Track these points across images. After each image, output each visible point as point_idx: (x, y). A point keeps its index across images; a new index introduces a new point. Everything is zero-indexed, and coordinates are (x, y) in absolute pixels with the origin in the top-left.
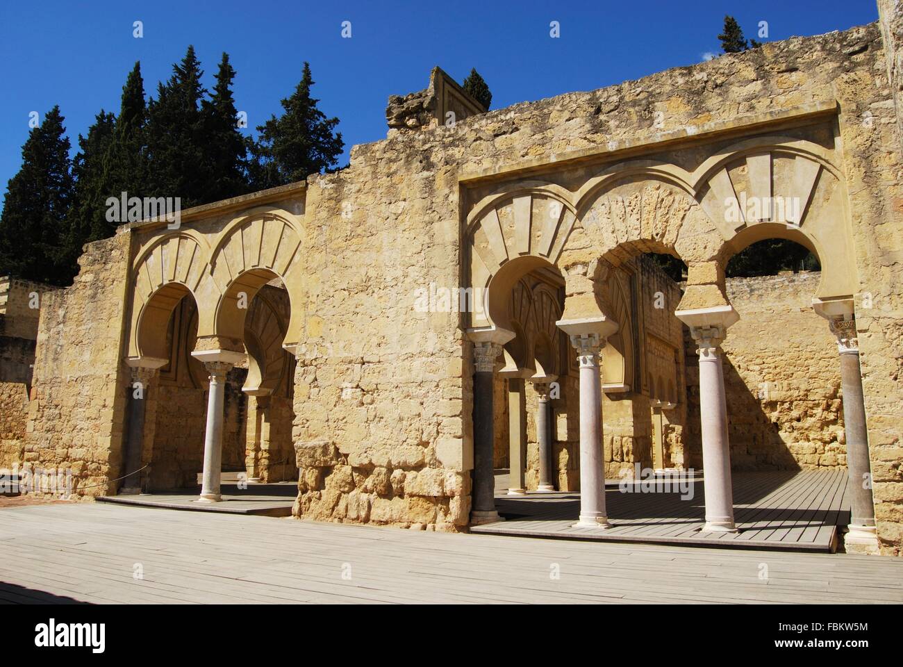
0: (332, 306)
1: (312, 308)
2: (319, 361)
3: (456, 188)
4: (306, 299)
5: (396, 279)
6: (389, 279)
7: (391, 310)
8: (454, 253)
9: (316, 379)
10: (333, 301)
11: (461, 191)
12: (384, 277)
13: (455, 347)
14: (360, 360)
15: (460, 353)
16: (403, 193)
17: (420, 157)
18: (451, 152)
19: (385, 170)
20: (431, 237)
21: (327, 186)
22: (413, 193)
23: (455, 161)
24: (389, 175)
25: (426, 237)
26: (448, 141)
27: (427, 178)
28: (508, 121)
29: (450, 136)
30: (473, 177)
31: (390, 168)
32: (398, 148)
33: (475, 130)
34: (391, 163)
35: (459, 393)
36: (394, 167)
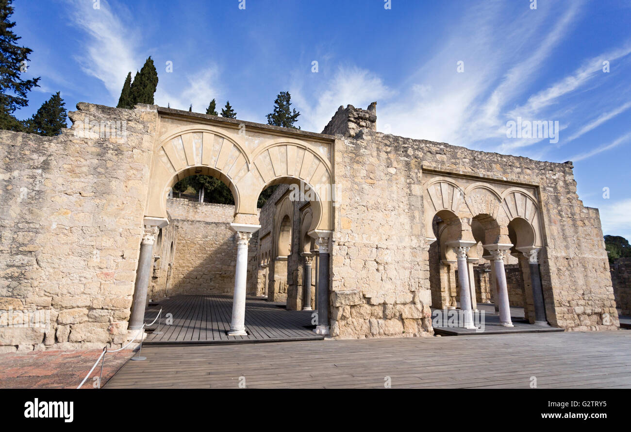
0: (357, 213)
1: (343, 212)
2: (349, 244)
3: (421, 171)
5: (394, 207)
6: (390, 206)
7: (392, 222)
8: (422, 201)
9: (347, 254)
10: (358, 211)
11: (423, 173)
14: (375, 246)
15: (428, 249)
16: (395, 164)
17: (402, 150)
18: (417, 153)
19: (384, 149)
20: (411, 191)
21: (349, 144)
22: (401, 166)
23: (419, 158)
24: (386, 152)
25: (408, 190)
26: (416, 147)
27: (406, 161)
28: (441, 149)
29: (416, 145)
30: (429, 168)
31: (387, 149)
32: (390, 140)
33: (428, 147)
34: (387, 147)
35: (428, 268)
36: (389, 149)
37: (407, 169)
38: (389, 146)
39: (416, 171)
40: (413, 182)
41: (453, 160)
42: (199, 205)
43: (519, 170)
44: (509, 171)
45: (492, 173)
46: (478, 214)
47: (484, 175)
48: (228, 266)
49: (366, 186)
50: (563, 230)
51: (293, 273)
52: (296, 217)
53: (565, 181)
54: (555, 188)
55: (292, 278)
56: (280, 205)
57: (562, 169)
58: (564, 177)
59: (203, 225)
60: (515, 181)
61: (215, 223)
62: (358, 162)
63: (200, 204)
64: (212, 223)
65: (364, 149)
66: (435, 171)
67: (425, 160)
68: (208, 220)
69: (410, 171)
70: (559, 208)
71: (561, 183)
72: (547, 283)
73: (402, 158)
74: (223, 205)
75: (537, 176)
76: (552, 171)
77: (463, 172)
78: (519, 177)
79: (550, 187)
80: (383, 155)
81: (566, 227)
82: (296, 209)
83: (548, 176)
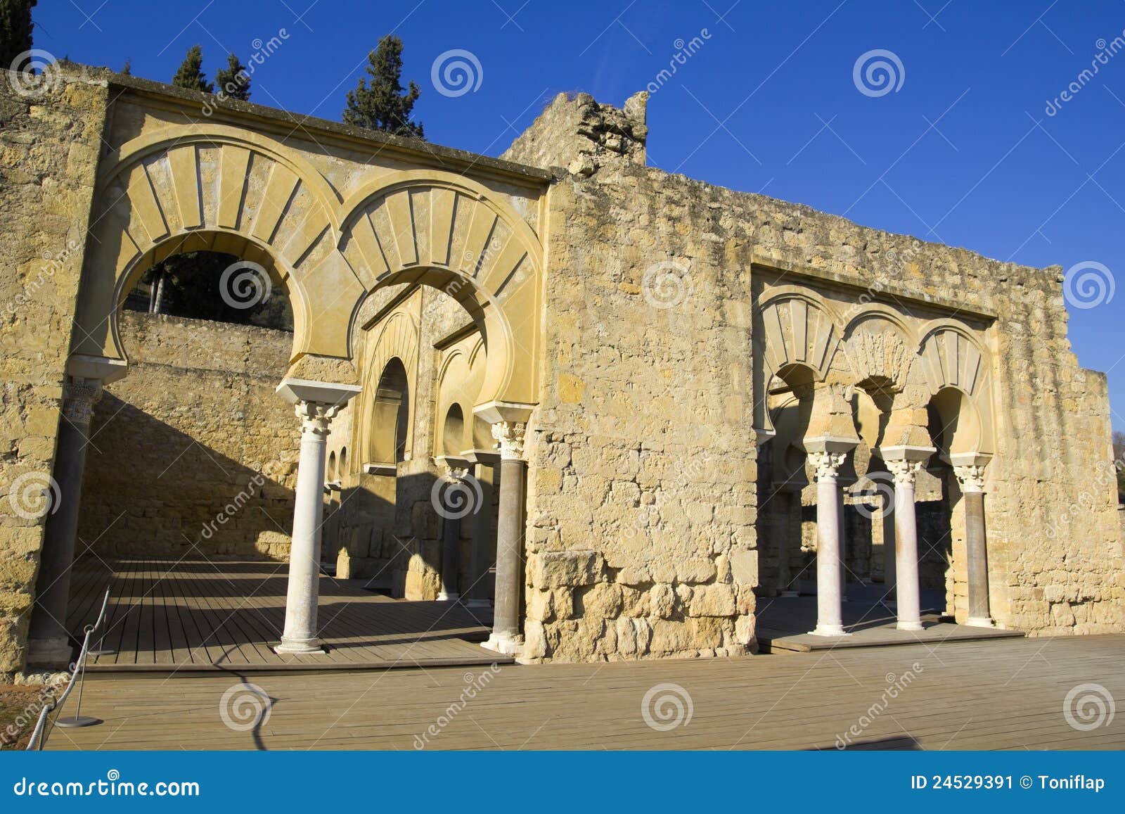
0: (595, 365)
1: (564, 361)
2: (576, 438)
3: (748, 268)
4: (554, 345)
5: (682, 352)
6: (674, 350)
7: (678, 389)
8: (747, 341)
9: (570, 464)
10: (598, 359)
11: (753, 273)
12: (668, 346)
13: (750, 449)
14: (637, 446)
15: (755, 456)
16: (690, 249)
17: (707, 215)
18: (740, 224)
19: (666, 210)
20: (723, 315)
21: (584, 194)
22: (701, 254)
23: (745, 237)
24: (670, 218)
25: (718, 313)
26: (739, 210)
27: (716, 243)
28: (795, 219)
29: (740, 206)
30: (767, 264)
31: (672, 210)
32: (681, 190)
33: (766, 212)
34: (673, 206)
35: (754, 500)
36: (677, 211)
37: (716, 263)
38: (677, 203)
39: (738, 268)
40: (729, 294)
41: (821, 248)
42: (151, 322)
43: (957, 280)
44: (936, 279)
45: (901, 282)
46: (867, 377)
47: (885, 286)
48: (230, 484)
49: (618, 300)
50: (1035, 418)
51: (412, 508)
52: (426, 365)
53: (1046, 309)
54: (1026, 324)
55: (410, 521)
56: (376, 331)
57: (1041, 281)
58: (1046, 299)
59: (162, 374)
60: (948, 305)
61: (195, 371)
62: (602, 239)
63: (154, 317)
64: (187, 370)
65: (618, 208)
66: (779, 271)
67: (758, 243)
68: (179, 362)
69: (723, 268)
70: (1032, 369)
71: (1038, 313)
72: (998, 534)
73: (706, 236)
74: (218, 324)
75: (992, 294)
76: (1022, 285)
77: (841, 276)
78: (956, 295)
79: (1016, 321)
80: (663, 227)
81: (1040, 413)
82: (424, 344)
83: (1013, 296)
